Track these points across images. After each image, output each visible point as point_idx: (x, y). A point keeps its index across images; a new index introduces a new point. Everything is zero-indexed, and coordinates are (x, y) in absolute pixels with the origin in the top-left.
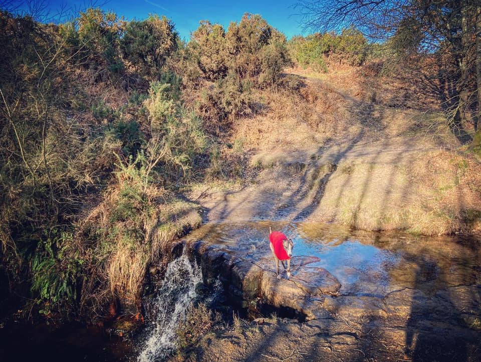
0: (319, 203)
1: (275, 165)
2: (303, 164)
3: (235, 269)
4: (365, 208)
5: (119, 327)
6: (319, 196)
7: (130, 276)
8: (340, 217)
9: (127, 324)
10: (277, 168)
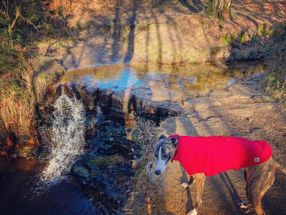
0: (133, 50)
1: (90, 27)
2: (109, 26)
3: (114, 96)
4: (166, 51)
5: (21, 151)
6: (131, 47)
7: (19, 116)
8: (151, 58)
9: (26, 148)
10: (92, 29)
